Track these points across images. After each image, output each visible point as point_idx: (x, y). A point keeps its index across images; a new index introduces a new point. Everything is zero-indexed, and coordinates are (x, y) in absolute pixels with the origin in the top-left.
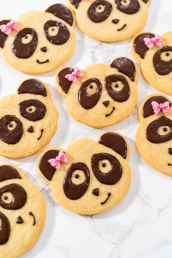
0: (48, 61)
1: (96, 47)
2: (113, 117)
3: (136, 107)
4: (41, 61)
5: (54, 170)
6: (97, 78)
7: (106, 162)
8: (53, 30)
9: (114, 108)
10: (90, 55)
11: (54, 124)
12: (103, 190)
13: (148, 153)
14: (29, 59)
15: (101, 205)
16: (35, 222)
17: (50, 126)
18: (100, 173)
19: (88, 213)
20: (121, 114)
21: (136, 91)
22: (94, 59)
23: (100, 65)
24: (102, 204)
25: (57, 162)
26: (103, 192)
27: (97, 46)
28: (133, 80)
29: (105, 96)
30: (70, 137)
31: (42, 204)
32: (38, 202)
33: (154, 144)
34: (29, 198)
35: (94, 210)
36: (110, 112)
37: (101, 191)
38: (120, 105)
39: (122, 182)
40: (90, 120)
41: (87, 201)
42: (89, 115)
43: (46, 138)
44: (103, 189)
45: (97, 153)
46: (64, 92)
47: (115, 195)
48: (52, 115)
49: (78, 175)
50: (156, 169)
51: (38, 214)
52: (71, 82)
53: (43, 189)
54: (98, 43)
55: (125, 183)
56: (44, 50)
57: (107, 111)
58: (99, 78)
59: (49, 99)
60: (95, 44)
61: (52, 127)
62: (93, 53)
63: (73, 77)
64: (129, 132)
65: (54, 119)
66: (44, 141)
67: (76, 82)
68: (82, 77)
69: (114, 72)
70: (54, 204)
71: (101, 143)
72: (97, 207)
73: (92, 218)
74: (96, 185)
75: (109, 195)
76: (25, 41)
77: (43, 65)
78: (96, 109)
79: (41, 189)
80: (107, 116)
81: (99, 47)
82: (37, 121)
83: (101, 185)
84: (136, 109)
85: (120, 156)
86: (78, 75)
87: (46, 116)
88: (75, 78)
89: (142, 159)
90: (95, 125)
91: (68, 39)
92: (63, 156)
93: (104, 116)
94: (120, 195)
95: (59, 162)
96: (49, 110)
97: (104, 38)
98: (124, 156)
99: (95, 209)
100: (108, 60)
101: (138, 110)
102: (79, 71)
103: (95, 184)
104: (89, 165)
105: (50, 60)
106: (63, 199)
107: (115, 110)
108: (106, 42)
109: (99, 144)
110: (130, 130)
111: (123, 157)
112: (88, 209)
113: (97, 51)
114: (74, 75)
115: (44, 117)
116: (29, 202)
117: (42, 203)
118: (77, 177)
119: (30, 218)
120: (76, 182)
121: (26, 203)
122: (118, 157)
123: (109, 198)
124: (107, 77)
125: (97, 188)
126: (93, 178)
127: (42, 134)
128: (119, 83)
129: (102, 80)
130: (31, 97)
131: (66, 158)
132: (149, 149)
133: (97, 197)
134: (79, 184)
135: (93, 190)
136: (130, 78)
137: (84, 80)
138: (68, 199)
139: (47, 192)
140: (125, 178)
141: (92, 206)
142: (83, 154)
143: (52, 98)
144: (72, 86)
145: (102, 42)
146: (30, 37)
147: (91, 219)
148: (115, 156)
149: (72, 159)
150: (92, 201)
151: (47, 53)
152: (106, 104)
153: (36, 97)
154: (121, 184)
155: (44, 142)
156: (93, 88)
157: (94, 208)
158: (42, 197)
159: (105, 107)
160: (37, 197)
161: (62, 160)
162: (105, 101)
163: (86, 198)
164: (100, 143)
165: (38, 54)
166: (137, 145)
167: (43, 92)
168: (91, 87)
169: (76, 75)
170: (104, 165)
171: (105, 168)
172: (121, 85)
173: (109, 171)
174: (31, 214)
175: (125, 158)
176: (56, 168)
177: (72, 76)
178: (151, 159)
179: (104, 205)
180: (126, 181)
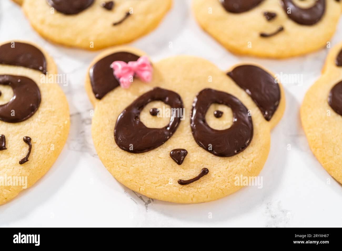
9: (281, 30)
12: (195, 159)
15: (178, 184)
16: (27, 160)
19: (142, 190)
24: (182, 183)
26: (194, 163)
31: (60, 134)
32: (55, 126)
34: (40, 113)
35: (158, 188)
36: (272, 32)
37: (191, 159)
39: (242, 160)
41: (151, 166)
44: (195, 156)
47: (217, 178)
51: (41, 148)
53: (79, 114)
55: (249, 164)
57: (266, 28)
70: (84, 147)
72: (167, 185)
73: (147, 207)
74: (185, 142)
75: (205, 172)
79: (72, 112)
80: (263, 36)
83: (194, 147)
92: (144, 65)
94: (229, 182)
95: (133, 73)
99: (161, 187)
103: (183, 140)
106: (106, 141)
112: (147, 181)
116: (37, 120)
117: (59, 132)
118: (154, 113)
119: (21, 148)
120: (148, 121)
121: (31, 119)
123: (201, 179)
125: (184, 150)
126: (185, 128)
127: (124, 19)
133: (177, 165)
134: (152, 127)
135: (174, 150)
138: (116, 146)
139: (83, 121)
140: (252, 156)
141: (158, 178)
147: (144, 208)
150: (163, 169)
154: (238, 161)
157: (160, 185)
158: (66, 122)
160: (55, 117)
161: (139, 72)
163: (152, 157)
164: (229, 74)
170: (219, 115)
173: (224, 129)
174: (28, 141)
175: (268, 119)
176: (122, 80)
179: (185, 187)
180: (252, 162)
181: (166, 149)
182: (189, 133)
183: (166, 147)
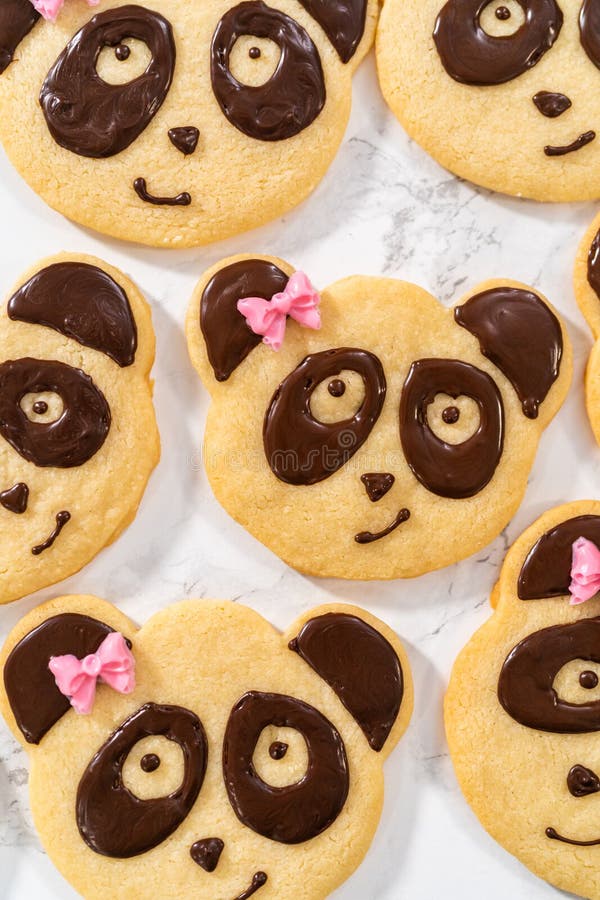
0: (185, 200)
1: (423, 197)
2: (388, 555)
3: (503, 533)
4: (156, 189)
5: (61, 706)
6: (377, 352)
7: (292, 738)
8: (255, 54)
9: (404, 516)
10: (386, 224)
11: (126, 502)
12: (240, 855)
13: (481, 758)
14: (105, 165)
17: (105, 505)
18: (252, 780)
20: (428, 550)
21: (527, 467)
22: (397, 252)
23: (410, 292)
25: (83, 678)
26: (238, 863)
27: (431, 190)
28: (531, 413)
29: (384, 449)
30: (178, 571)
33: (520, 726)
36: (383, 528)
37: (232, 856)
38: (436, 507)
39: (329, 845)
40: (285, 534)
42: (286, 510)
43: (69, 553)
44: (239, 848)
45: (264, 686)
46: (212, 371)
47: (284, 888)
48: (126, 462)
49: (157, 758)
50: (488, 831)
52: (256, 339)
54: (437, 177)
55: (342, 851)
56: (185, 140)
57: (370, 519)
58: (386, 359)
59: (138, 379)
60: (425, 181)
61: (113, 513)
62: (401, 218)
63: (272, 318)
64: (437, 632)
65: (131, 480)
66: (59, 566)
67: (277, 345)
68: (312, 330)
69: (463, 347)
70: (22, 836)
71: (297, 651)
74: (219, 821)
75: (260, 880)
76: (114, 70)
77: (158, 211)
78: (324, 497)
80: (364, 538)
81: (435, 199)
82: (55, 469)
83: (236, 829)
84: (500, 543)
85: (360, 732)
86: (296, 314)
87: (99, 456)
88: (281, 324)
89: (447, 765)
90: (298, 562)
91: (308, 122)
92: (115, 664)
93: (348, 539)
95: (93, 683)
96: (121, 436)
97: (474, 168)
98: (377, 736)
100: (457, 275)
101: (507, 548)
102: (305, 298)
103: (214, 815)
104: (216, 729)
105: (197, 199)
106: (63, 837)
107: (403, 525)
108: (478, 189)
109: (288, 650)
110: (443, 625)
111: (369, 740)
113: (424, 217)
114: (277, 313)
115: (90, 462)
118: (151, 764)
120: (139, 783)
122: (350, 732)
123: (254, 894)
124: (423, 361)
125: (216, 839)
126: (215, 790)
127: (57, 533)
128: (466, 406)
129: (397, 368)
130: (60, 351)
131: (127, 672)
132: (492, 740)
133: (207, 873)
134: (150, 797)
135: (200, 842)
136: (521, 399)
137: (316, 346)
139: (11, 778)
140: (348, 834)
142: (203, 676)
143: (153, 375)
144: (256, 353)
145: (460, 180)
146: (141, 59)
148: (338, 725)
149: (154, 684)
150: (181, 884)
151: (191, 163)
152: (377, 486)
153: (82, 358)
155: (58, 571)
156: (344, 397)
159: (365, 499)
161: (107, 678)
162: (377, 469)
164: (295, 646)
165: (150, 154)
166: (447, 704)
167: (120, 344)
168: (338, 391)
169: (286, 310)
170: (279, 751)
171: (278, 761)
172: (470, 418)
173: (292, 783)
175: (377, 746)
177: (268, 313)
178: (485, 784)
180: (349, 845)
181: (182, 842)
182: (222, 798)
183: (181, 835)
